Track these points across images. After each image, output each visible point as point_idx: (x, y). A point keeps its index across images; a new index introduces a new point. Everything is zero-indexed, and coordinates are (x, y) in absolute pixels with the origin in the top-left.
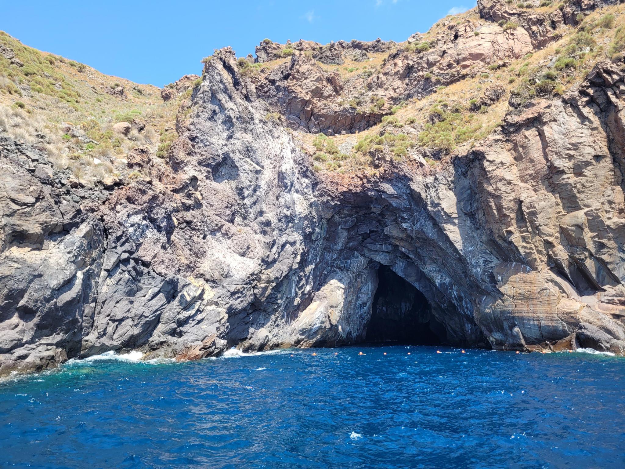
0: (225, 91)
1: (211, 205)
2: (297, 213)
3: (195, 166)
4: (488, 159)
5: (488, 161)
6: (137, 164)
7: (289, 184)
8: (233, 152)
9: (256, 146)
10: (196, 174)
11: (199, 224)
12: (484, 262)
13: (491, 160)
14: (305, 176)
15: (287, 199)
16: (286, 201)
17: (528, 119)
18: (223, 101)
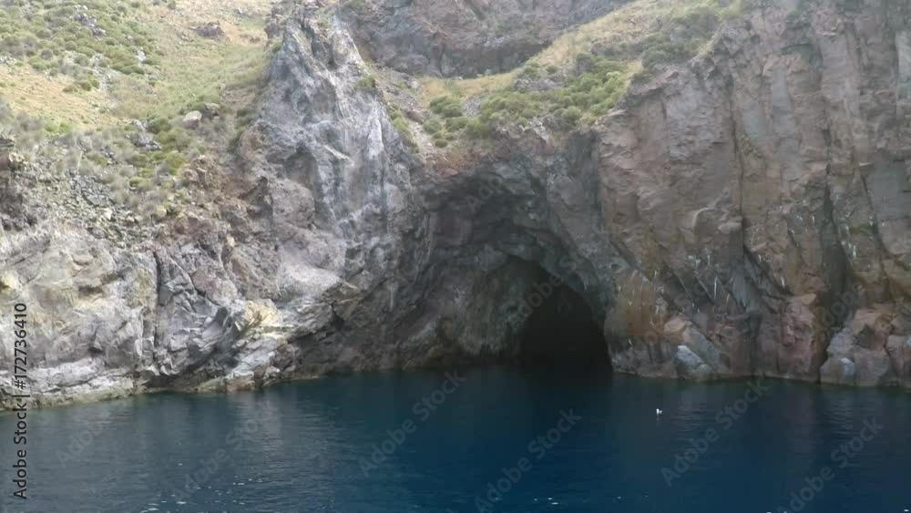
0: (301, 62)
1: (282, 211)
2: (389, 209)
3: (264, 164)
4: (604, 141)
5: (603, 144)
6: (193, 182)
7: (379, 173)
8: (310, 140)
9: (339, 128)
10: (264, 173)
11: (269, 234)
12: (612, 266)
13: (607, 143)
14: (400, 160)
15: (376, 192)
16: (374, 194)
17: (651, 91)
18: (299, 77)
